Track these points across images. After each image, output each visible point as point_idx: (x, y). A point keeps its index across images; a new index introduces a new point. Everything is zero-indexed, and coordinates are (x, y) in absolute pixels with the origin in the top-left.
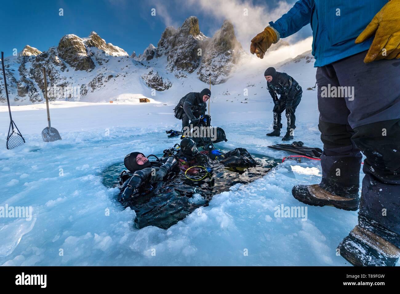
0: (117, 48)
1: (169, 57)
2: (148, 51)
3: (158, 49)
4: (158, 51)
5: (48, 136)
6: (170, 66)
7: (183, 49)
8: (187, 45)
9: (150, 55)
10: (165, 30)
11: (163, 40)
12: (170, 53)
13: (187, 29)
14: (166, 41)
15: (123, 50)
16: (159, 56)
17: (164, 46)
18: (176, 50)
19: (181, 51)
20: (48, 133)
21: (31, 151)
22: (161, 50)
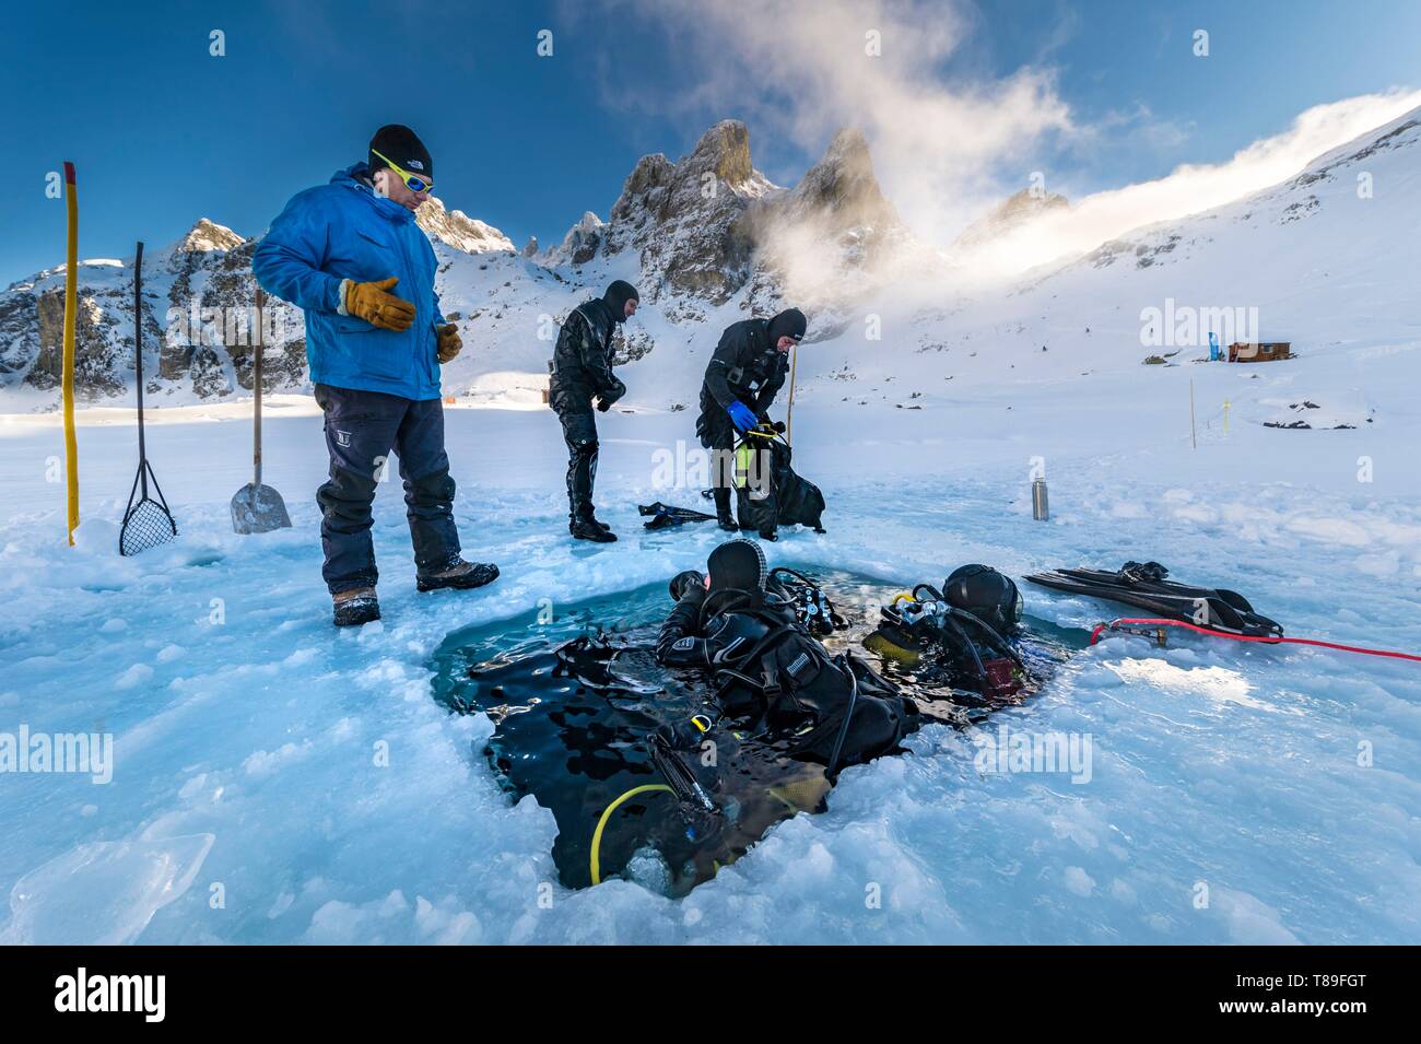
0: (479, 225)
1: (649, 253)
2: (577, 233)
3: (612, 226)
4: (612, 234)
5: (251, 514)
6: (649, 282)
7: (695, 228)
8: (708, 213)
9: (586, 247)
10: (638, 167)
11: (630, 199)
12: (651, 241)
13: (710, 162)
14: (637, 201)
15: (497, 231)
16: (614, 249)
17: (632, 219)
18: (673, 229)
19: (687, 233)
20: (249, 504)
21: (192, 564)
22: (622, 232)
